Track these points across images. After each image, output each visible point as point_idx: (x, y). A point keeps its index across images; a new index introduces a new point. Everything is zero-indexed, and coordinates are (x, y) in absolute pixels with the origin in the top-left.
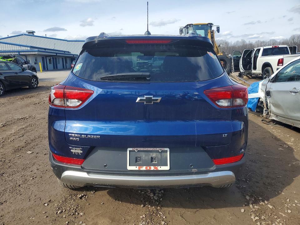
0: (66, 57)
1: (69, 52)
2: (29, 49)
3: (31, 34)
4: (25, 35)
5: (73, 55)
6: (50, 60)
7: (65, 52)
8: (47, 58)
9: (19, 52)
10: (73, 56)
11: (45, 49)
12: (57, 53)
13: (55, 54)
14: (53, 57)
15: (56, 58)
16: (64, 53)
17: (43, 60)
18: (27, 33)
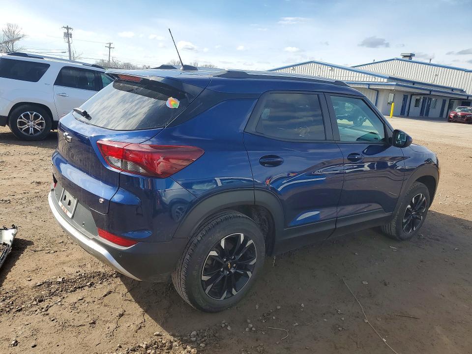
0: (452, 100)
1: (462, 91)
2: (386, 80)
3: (407, 59)
4: (398, 59)
5: (468, 96)
6: (417, 101)
7: (453, 89)
8: (413, 97)
9: (369, 84)
10: (466, 98)
11: (414, 83)
12: (431, 91)
13: (428, 92)
14: (426, 96)
15: (430, 99)
16: (450, 91)
17: (404, 99)
18: (401, 57)
